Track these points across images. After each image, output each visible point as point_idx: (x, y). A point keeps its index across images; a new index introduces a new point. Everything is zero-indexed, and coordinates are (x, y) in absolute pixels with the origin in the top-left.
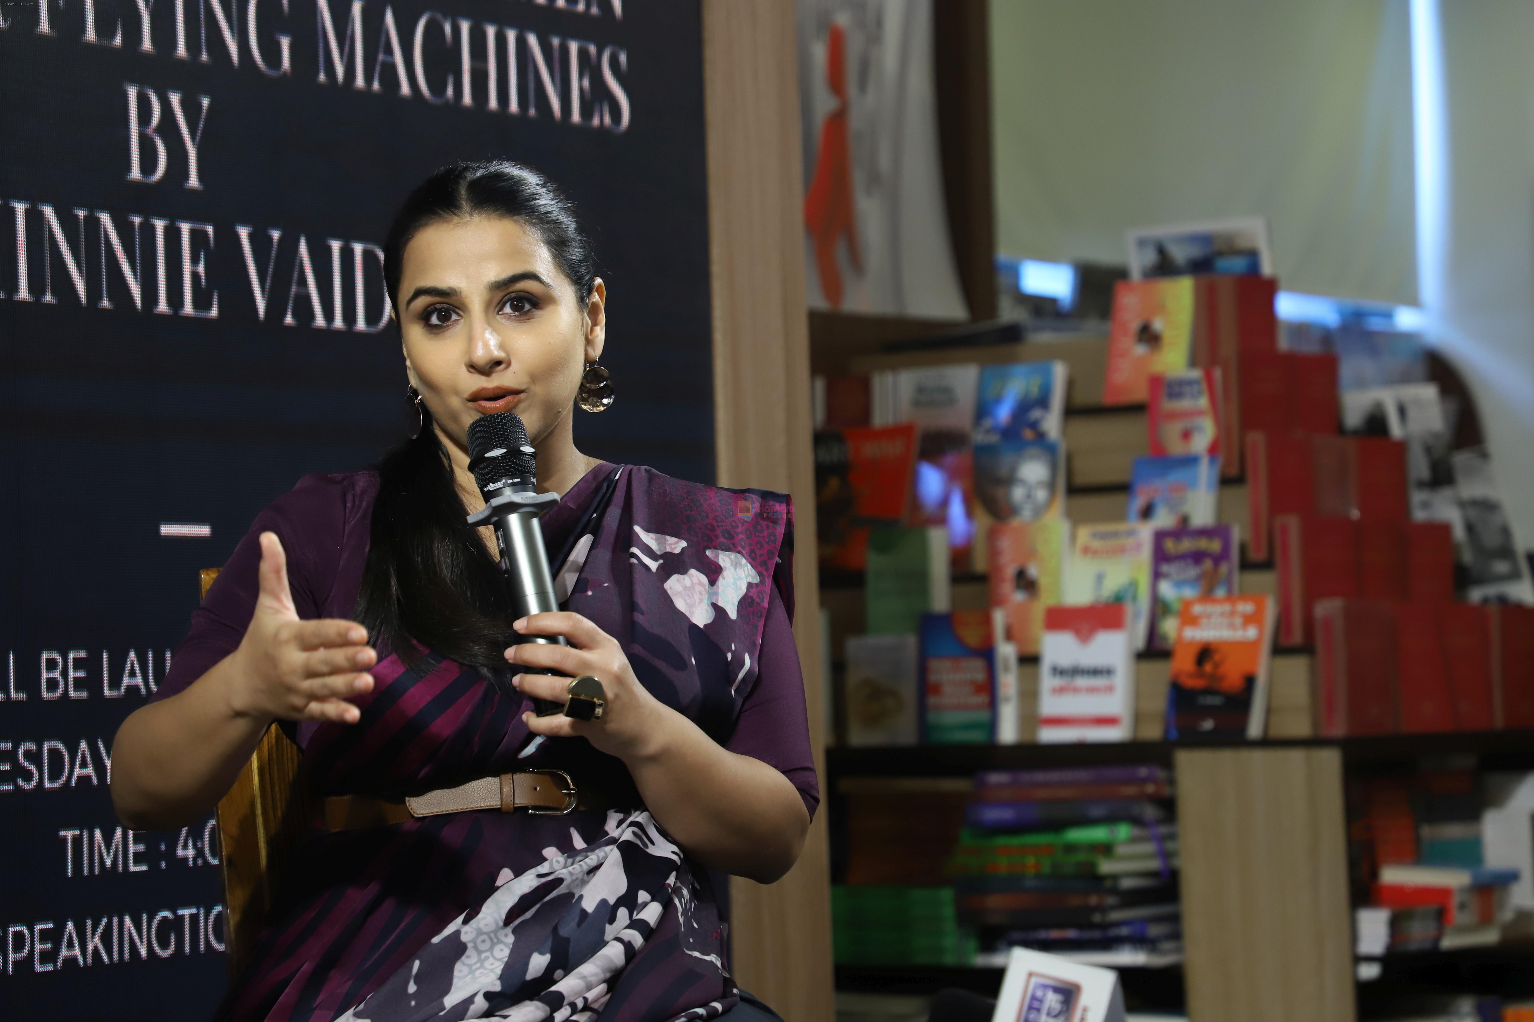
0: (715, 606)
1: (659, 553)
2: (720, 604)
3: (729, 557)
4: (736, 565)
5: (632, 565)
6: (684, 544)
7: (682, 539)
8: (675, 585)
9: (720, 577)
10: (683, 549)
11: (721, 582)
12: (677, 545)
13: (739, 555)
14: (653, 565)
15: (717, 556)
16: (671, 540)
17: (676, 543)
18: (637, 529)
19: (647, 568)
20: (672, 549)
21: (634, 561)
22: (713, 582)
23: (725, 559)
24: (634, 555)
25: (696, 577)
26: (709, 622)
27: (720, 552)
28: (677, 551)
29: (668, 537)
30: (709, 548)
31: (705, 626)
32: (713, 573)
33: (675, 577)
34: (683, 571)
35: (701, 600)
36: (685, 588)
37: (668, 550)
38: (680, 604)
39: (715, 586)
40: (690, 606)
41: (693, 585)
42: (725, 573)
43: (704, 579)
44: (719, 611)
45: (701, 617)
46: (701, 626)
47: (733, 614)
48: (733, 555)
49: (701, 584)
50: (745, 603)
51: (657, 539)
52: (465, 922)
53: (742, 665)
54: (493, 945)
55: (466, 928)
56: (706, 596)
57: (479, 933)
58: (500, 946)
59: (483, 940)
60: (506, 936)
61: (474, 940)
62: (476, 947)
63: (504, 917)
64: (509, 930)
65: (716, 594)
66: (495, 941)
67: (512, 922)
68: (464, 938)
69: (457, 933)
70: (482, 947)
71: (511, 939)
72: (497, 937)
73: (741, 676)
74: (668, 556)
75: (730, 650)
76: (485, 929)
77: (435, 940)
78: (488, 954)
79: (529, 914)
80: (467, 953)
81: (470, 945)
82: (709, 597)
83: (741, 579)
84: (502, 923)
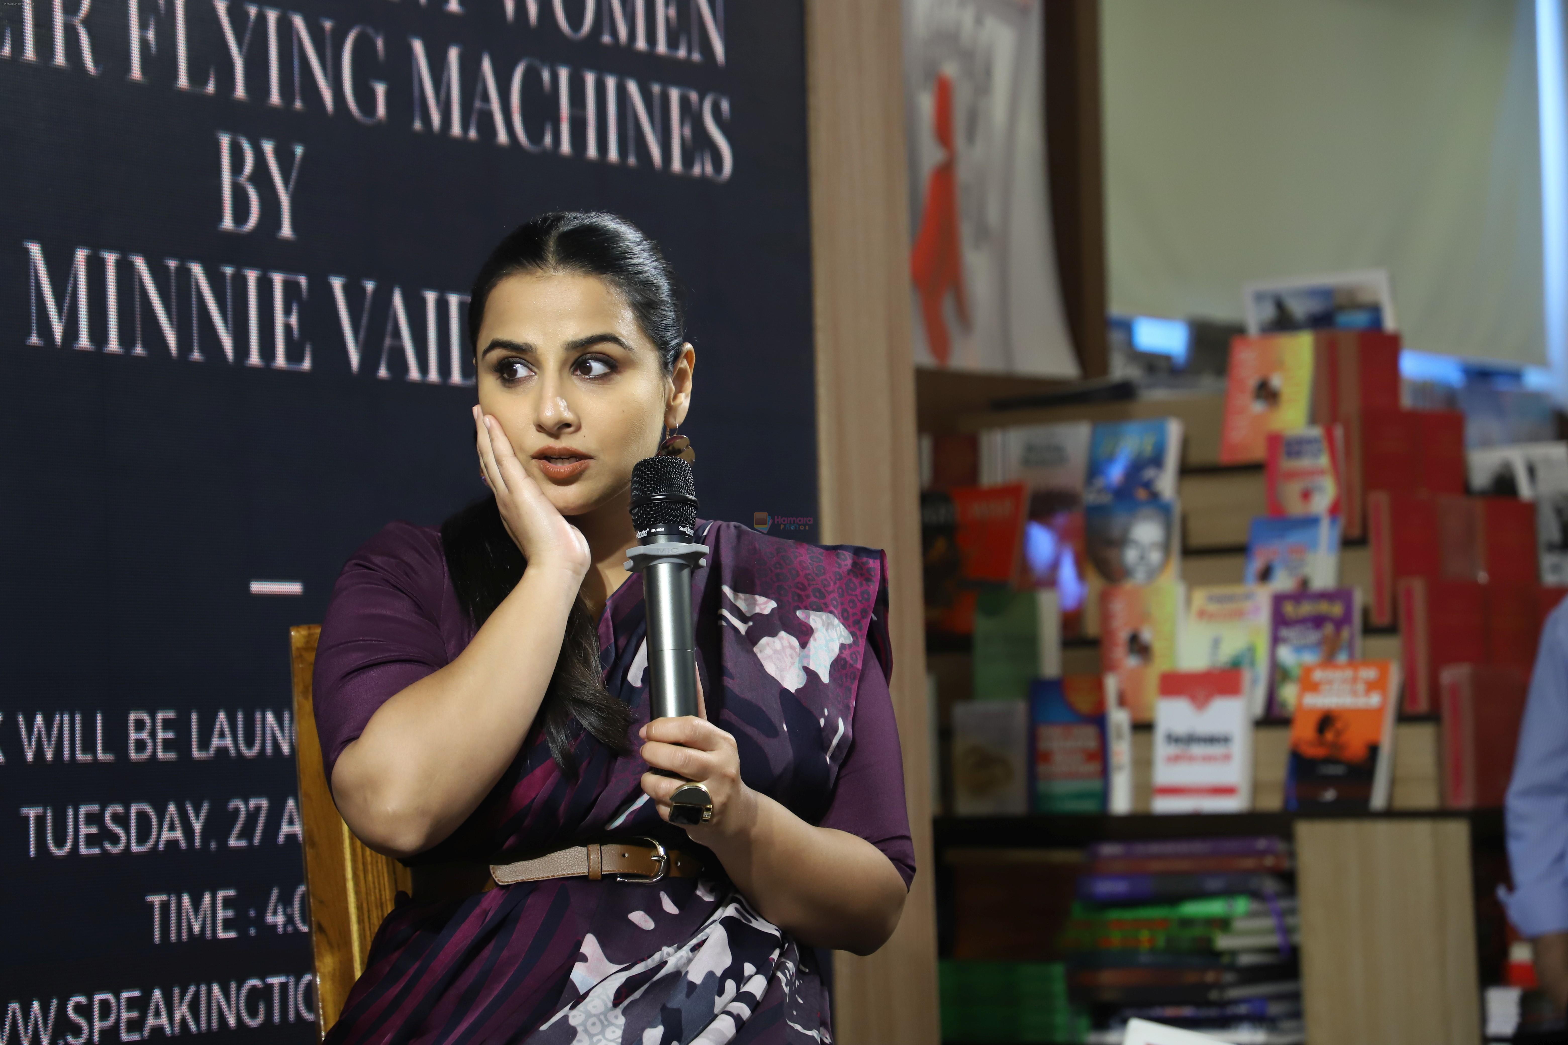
0: (806, 669)
1: (748, 615)
2: (811, 667)
3: (820, 617)
4: (827, 626)
5: (722, 629)
6: (773, 604)
7: (772, 599)
8: (765, 649)
9: (812, 639)
10: (773, 610)
11: (812, 643)
12: (766, 606)
13: (830, 615)
14: (742, 628)
15: (808, 617)
16: (761, 600)
17: (766, 603)
18: (725, 588)
19: (737, 631)
20: (761, 609)
21: (723, 625)
22: (804, 645)
23: (816, 620)
24: (724, 620)
25: (786, 639)
26: (801, 686)
27: (811, 612)
28: (767, 612)
29: (757, 597)
30: (800, 608)
31: (797, 690)
32: (804, 634)
33: (765, 640)
34: (773, 634)
35: (792, 664)
36: (775, 652)
37: (758, 611)
38: (771, 669)
39: (806, 649)
40: (781, 670)
41: (783, 650)
42: (816, 635)
43: (795, 642)
44: (811, 675)
45: (793, 681)
46: (793, 691)
47: (825, 678)
48: (824, 615)
49: (792, 647)
50: (838, 665)
51: (747, 600)
52: (572, 1008)
53: (836, 730)
54: (604, 1027)
55: (574, 1012)
56: (797, 660)
57: (589, 1015)
58: (612, 1028)
59: (594, 1024)
60: (616, 1017)
61: (584, 1024)
62: (586, 1031)
63: (612, 998)
64: (619, 1011)
65: (807, 657)
66: (605, 1023)
67: (621, 1003)
68: (573, 1022)
69: (566, 1018)
70: (593, 1031)
71: (622, 1020)
72: (607, 1020)
73: (835, 742)
74: (758, 618)
75: (823, 715)
76: (594, 1011)
77: (544, 1027)
78: (600, 1037)
79: (637, 995)
80: (578, 1037)
81: (579, 1029)
82: (800, 661)
83: (832, 640)
84: (610, 1005)
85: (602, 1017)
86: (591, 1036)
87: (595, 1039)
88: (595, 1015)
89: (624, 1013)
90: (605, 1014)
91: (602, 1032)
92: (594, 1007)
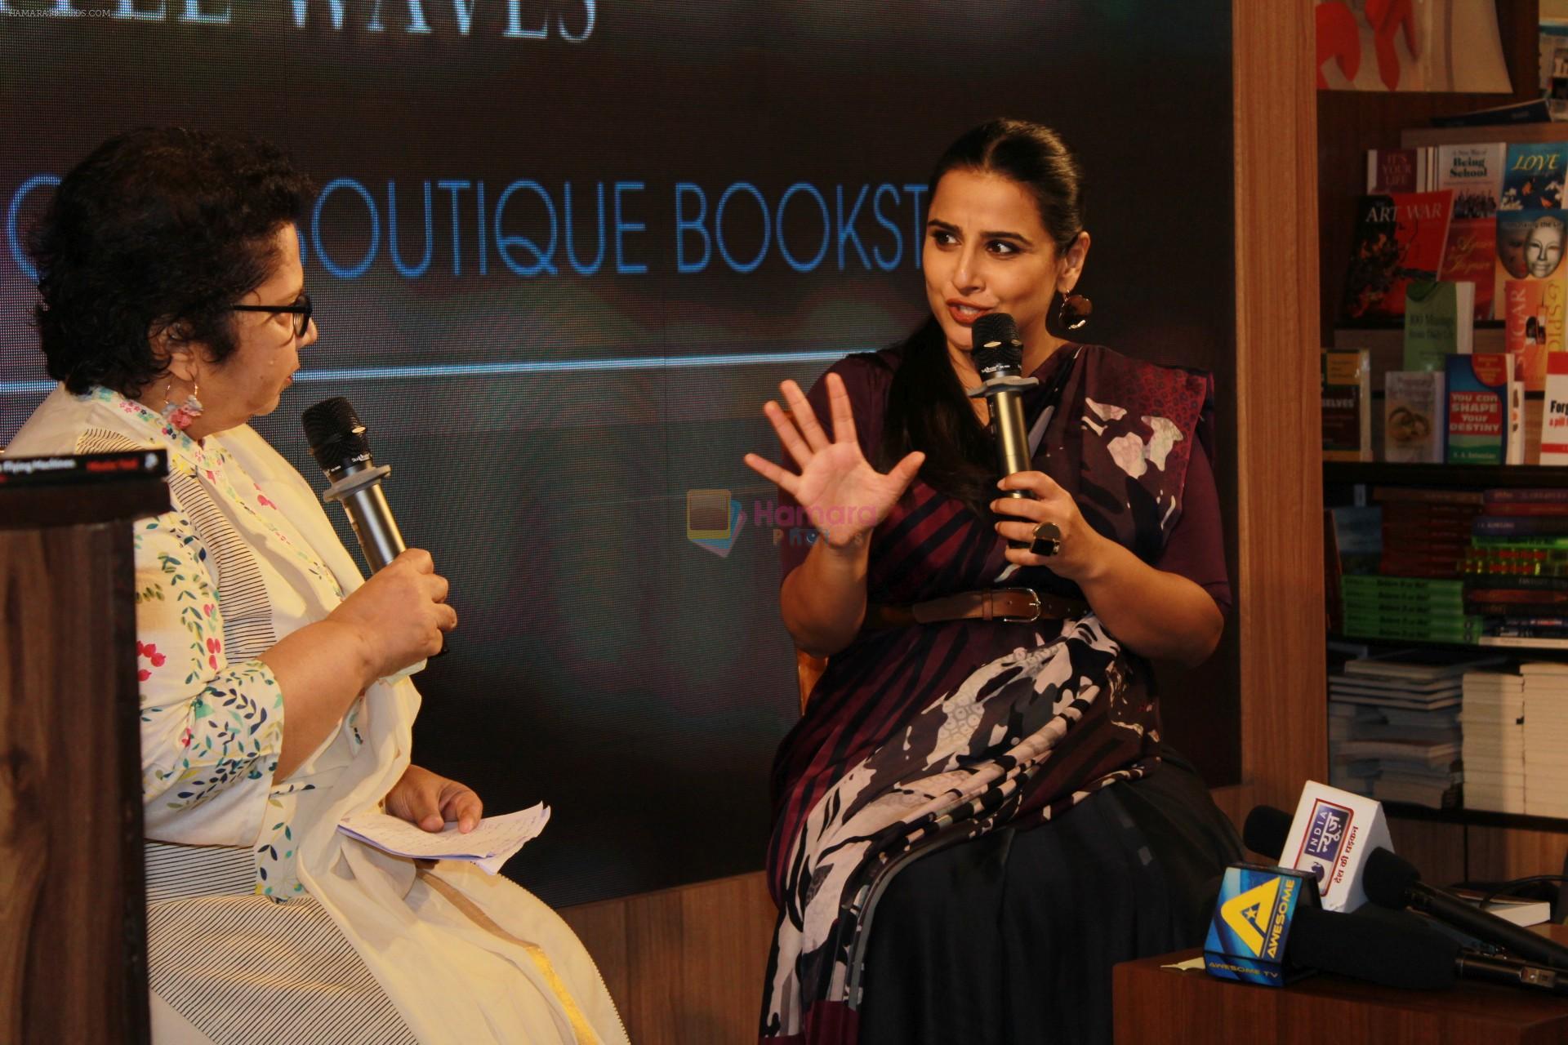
0: (1147, 461)
1: (1104, 420)
2: (1152, 459)
3: (1159, 421)
4: (1165, 428)
5: (1083, 430)
6: (1124, 412)
7: (1123, 408)
8: (1116, 446)
9: (1152, 438)
10: (1124, 417)
11: (1153, 442)
12: (1118, 413)
13: (1167, 420)
14: (1099, 430)
15: (1150, 421)
16: (1114, 409)
17: (1118, 411)
18: (1089, 401)
19: (1094, 433)
20: (1115, 416)
21: (1085, 428)
22: (1146, 442)
23: (1156, 423)
24: (1085, 423)
25: (1133, 438)
26: (1143, 473)
27: (1152, 417)
28: (1119, 418)
29: (1112, 407)
30: (1143, 414)
31: (1140, 477)
32: (1146, 434)
33: (1116, 439)
34: (1123, 435)
35: (1137, 457)
36: (1124, 448)
37: (1112, 417)
38: (1119, 462)
39: (1148, 446)
40: (1128, 462)
41: (1130, 446)
42: (1156, 435)
43: (1139, 440)
44: (1150, 465)
45: (1136, 470)
46: (1136, 477)
47: (1161, 467)
48: (1162, 420)
49: (1136, 444)
50: (1171, 458)
51: (1104, 409)
52: (947, 699)
53: (1169, 505)
54: (968, 715)
55: (947, 703)
56: (1140, 454)
57: (957, 706)
58: (974, 716)
59: (961, 712)
60: (978, 708)
61: (953, 712)
62: (954, 717)
63: (976, 695)
64: (980, 704)
65: (1148, 451)
66: (969, 712)
67: (982, 699)
68: (945, 710)
69: (940, 706)
70: (960, 716)
71: (982, 711)
72: (971, 709)
73: (1168, 513)
74: (1111, 422)
75: (1159, 494)
76: (961, 704)
77: (924, 712)
78: (964, 722)
79: (995, 694)
80: (948, 721)
81: (950, 716)
82: (1143, 454)
83: (1168, 438)
84: (974, 700)
85: (967, 708)
86: (958, 720)
87: (960, 723)
88: (962, 707)
89: (985, 706)
90: (970, 706)
91: (966, 718)
92: (962, 701)
